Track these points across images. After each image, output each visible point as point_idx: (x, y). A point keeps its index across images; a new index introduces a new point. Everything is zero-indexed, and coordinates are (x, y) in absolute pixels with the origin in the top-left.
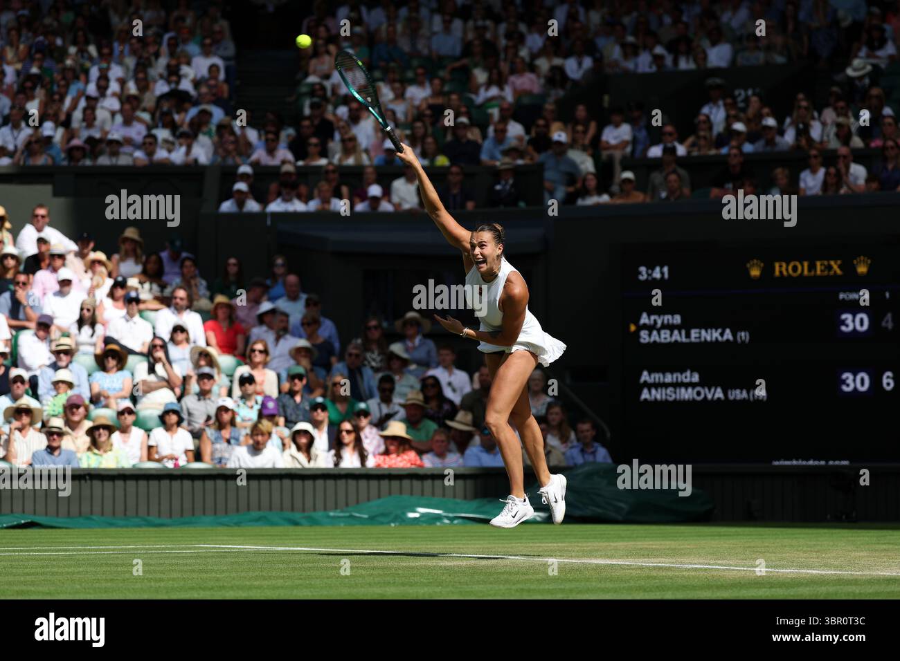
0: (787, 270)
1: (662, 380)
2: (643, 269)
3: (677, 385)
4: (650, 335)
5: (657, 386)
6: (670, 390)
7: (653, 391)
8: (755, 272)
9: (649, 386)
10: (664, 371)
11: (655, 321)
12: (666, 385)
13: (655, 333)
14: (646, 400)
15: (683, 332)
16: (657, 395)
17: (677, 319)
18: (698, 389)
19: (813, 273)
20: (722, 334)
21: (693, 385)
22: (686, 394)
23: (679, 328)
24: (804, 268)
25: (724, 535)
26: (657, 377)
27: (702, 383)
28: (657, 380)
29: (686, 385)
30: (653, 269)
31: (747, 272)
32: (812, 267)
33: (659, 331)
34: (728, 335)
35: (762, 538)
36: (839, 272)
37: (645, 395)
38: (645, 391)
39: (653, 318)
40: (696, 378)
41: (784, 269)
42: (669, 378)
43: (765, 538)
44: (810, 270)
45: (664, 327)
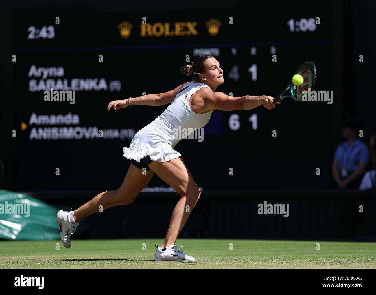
0: (152, 30)
1: (47, 121)
2: (32, 29)
3: (60, 126)
4: (38, 84)
5: (44, 126)
6: (55, 130)
7: (40, 131)
8: (125, 32)
9: (37, 127)
10: (49, 115)
11: (42, 74)
12: (51, 126)
13: (42, 83)
14: (34, 139)
15: (66, 82)
16: (44, 134)
17: (61, 72)
18: (78, 129)
19: (172, 33)
20: (98, 84)
21: (74, 126)
22: (68, 133)
23: (62, 78)
24: (165, 29)
25: (101, 250)
26: (44, 119)
27: (81, 124)
28: (44, 122)
29: (68, 126)
30: (40, 29)
31: (118, 32)
32: (172, 28)
33: (45, 81)
34: (103, 85)
35: (132, 252)
36: (194, 32)
37: (34, 134)
38: (34, 131)
39: (40, 70)
40: (76, 119)
41: (149, 30)
42: (53, 120)
43: (134, 252)
44: (170, 31)
45: (49, 77)
